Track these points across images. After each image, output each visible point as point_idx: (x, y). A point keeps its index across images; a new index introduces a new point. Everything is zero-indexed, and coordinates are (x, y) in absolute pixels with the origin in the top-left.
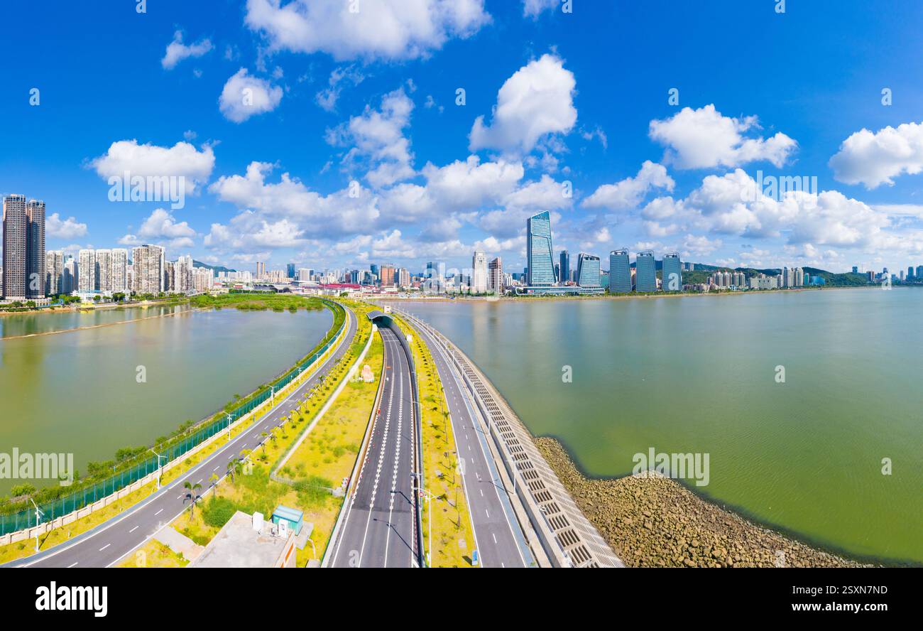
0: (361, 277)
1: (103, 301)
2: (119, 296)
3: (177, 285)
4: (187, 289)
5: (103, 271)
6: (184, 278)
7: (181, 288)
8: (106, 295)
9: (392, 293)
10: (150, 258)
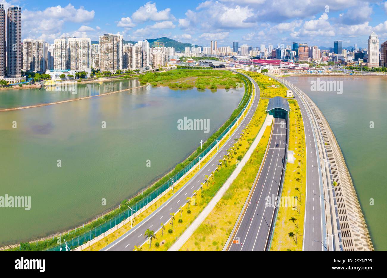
0: (284, 54)
1: (68, 78)
2: (80, 74)
3: (134, 64)
4: (142, 66)
5: (73, 54)
6: (139, 58)
7: (137, 66)
8: (71, 74)
9: (304, 68)
10: (109, 44)
